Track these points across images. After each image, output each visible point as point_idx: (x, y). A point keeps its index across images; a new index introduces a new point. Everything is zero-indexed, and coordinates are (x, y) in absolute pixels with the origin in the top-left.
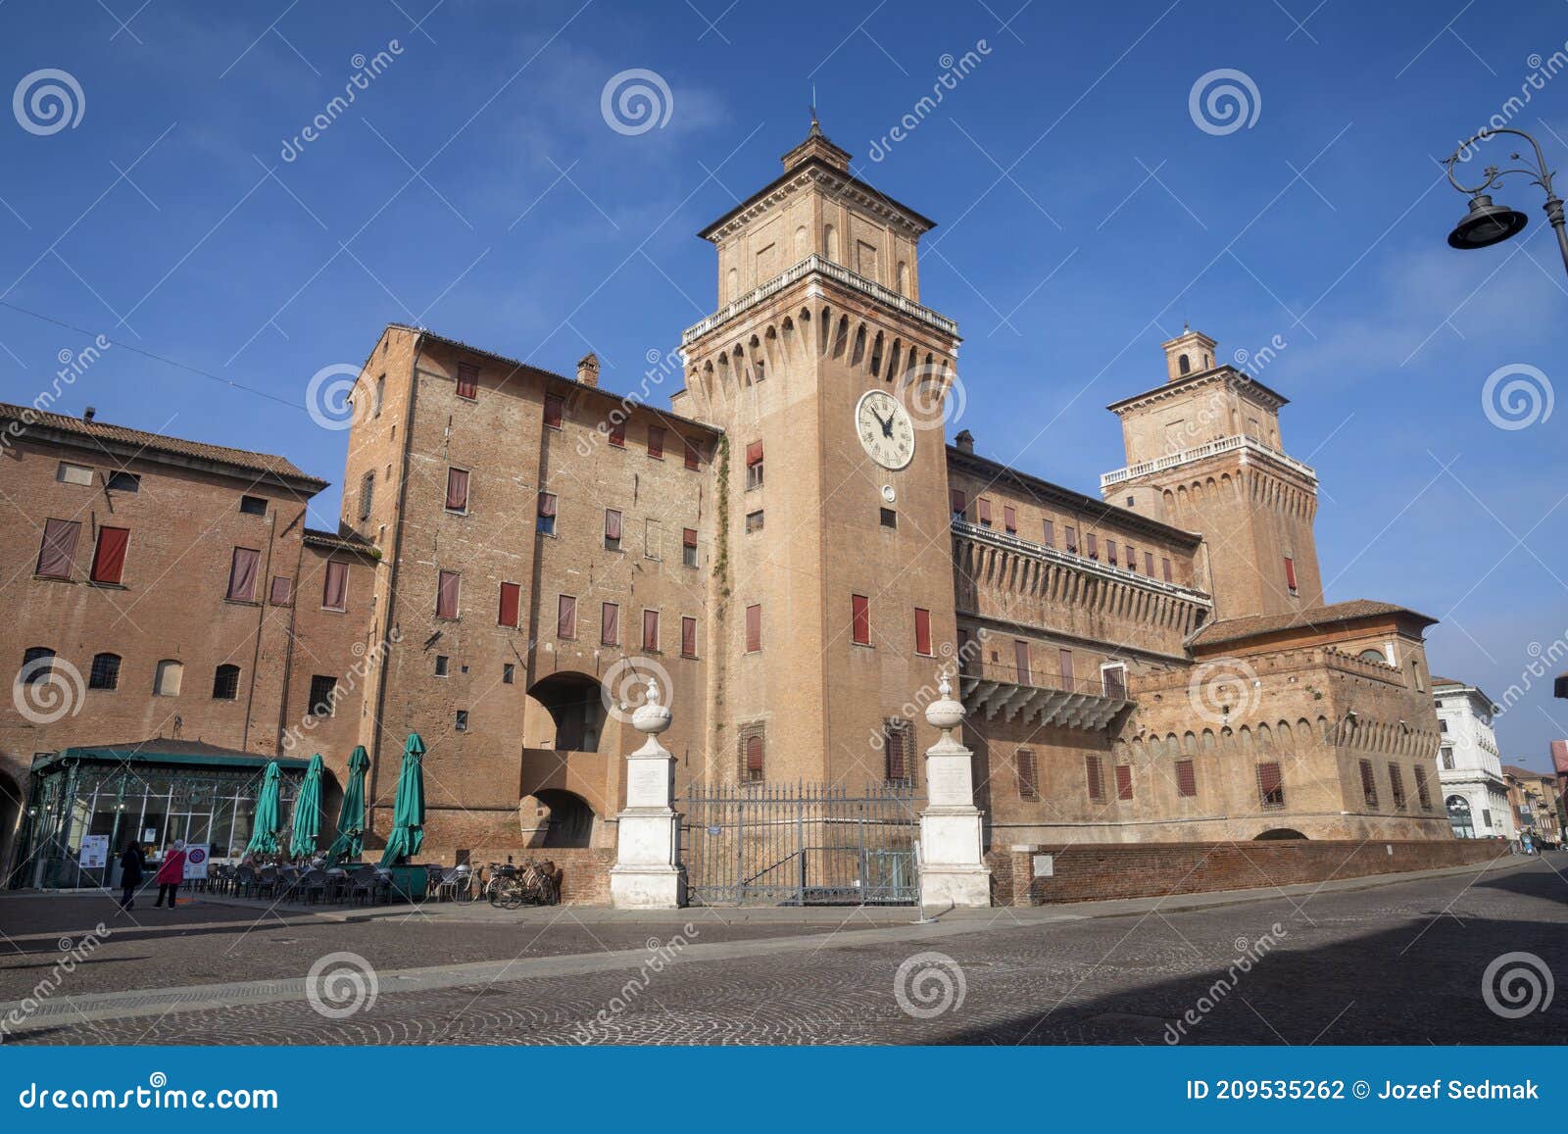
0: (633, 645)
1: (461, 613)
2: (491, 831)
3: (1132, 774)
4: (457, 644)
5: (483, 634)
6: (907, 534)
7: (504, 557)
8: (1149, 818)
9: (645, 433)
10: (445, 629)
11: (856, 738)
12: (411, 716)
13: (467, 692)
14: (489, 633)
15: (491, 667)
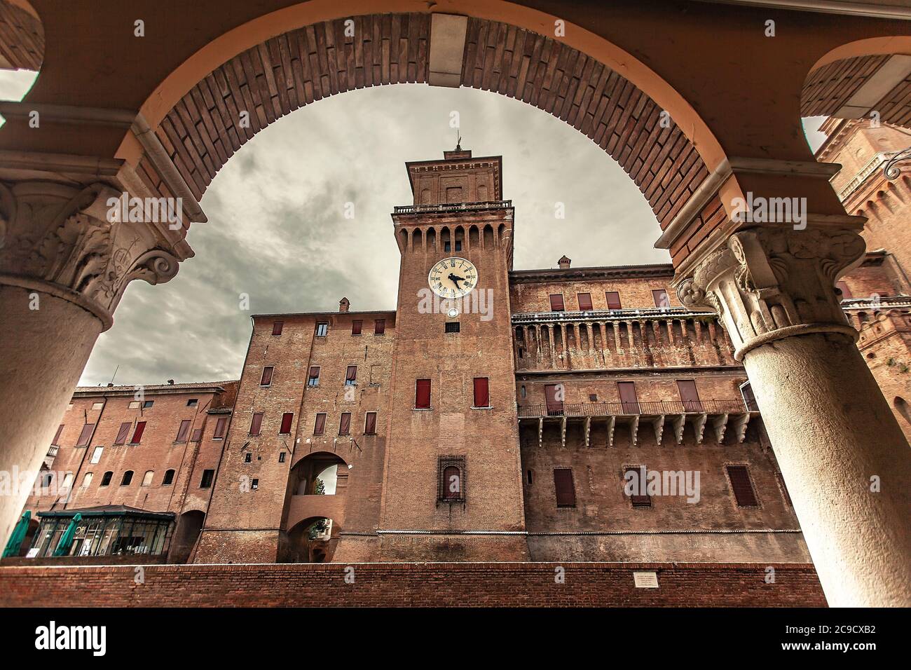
0: (359, 432)
1: (262, 431)
2: (261, 542)
4: (257, 446)
5: (271, 440)
7: (287, 401)
9: (374, 324)
10: (252, 441)
11: (413, 473)
12: (230, 485)
13: (259, 470)
14: (274, 439)
15: (273, 455)
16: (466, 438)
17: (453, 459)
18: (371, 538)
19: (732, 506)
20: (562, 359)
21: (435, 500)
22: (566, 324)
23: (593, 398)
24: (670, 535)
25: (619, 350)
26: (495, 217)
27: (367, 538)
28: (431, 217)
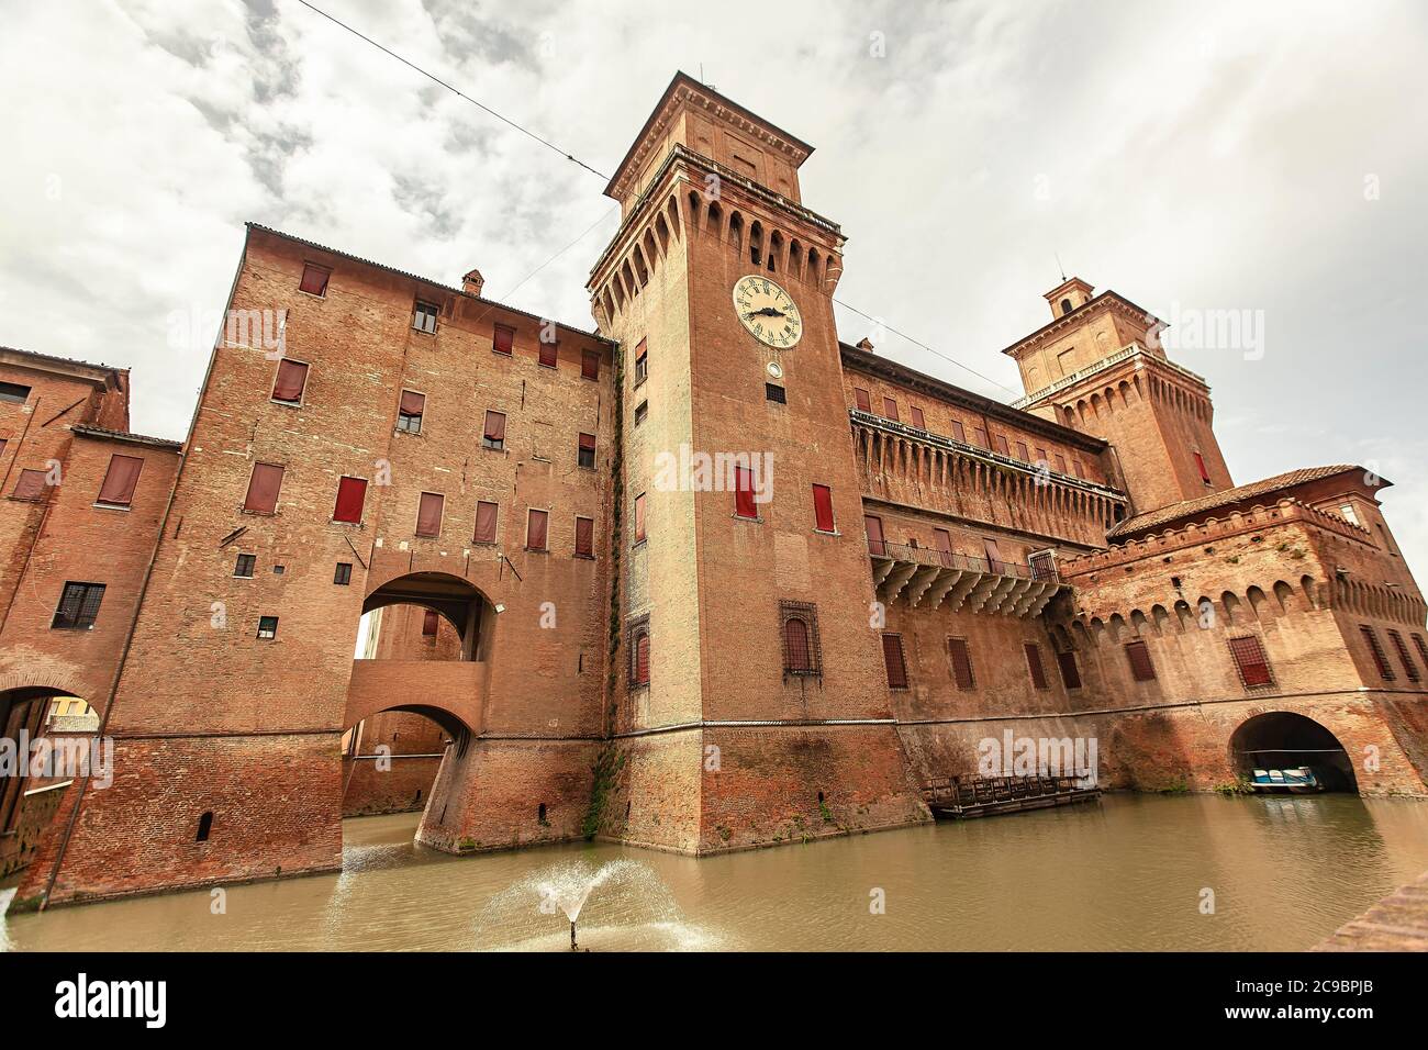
0: (515, 544)
1: (281, 508)
2: (294, 761)
3: (1077, 661)
4: (271, 541)
5: (310, 531)
6: (799, 410)
7: (348, 452)
8: (1104, 707)
10: (255, 526)
11: (745, 625)
13: (280, 595)
14: (318, 530)
15: (318, 567)
16: (812, 576)
17: (798, 606)
18: (545, 743)
21: (781, 670)
27: (539, 744)
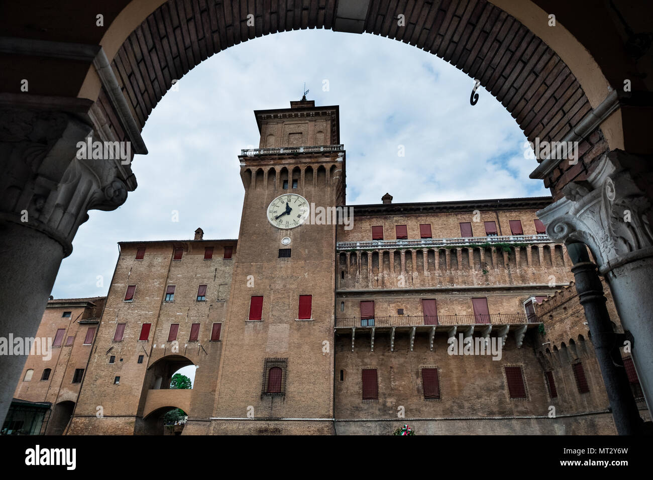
0: (206, 340)
1: (124, 338)
2: (120, 426)
4: (120, 351)
5: (132, 345)
7: (146, 314)
9: (223, 251)
10: (116, 346)
11: (243, 372)
12: (96, 381)
13: (121, 369)
14: (134, 344)
15: (133, 358)
16: (289, 344)
17: (277, 361)
19: (506, 398)
20: (377, 280)
21: (260, 394)
22: (383, 251)
23: (400, 312)
24: (452, 421)
25: (426, 273)
26: (328, 159)
28: (273, 159)
